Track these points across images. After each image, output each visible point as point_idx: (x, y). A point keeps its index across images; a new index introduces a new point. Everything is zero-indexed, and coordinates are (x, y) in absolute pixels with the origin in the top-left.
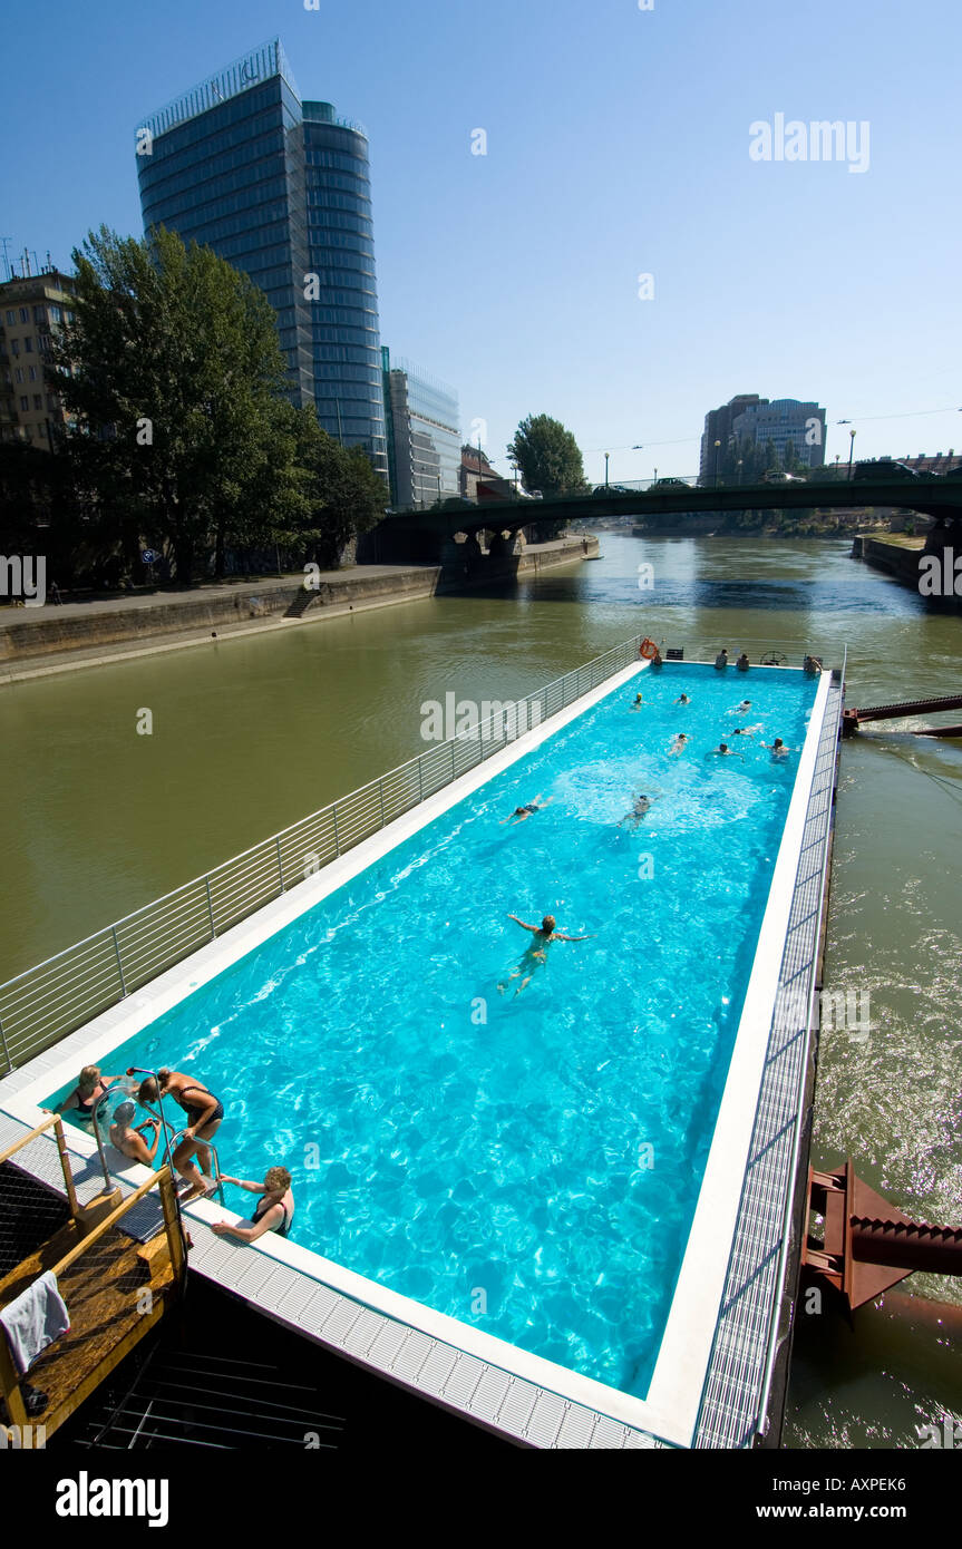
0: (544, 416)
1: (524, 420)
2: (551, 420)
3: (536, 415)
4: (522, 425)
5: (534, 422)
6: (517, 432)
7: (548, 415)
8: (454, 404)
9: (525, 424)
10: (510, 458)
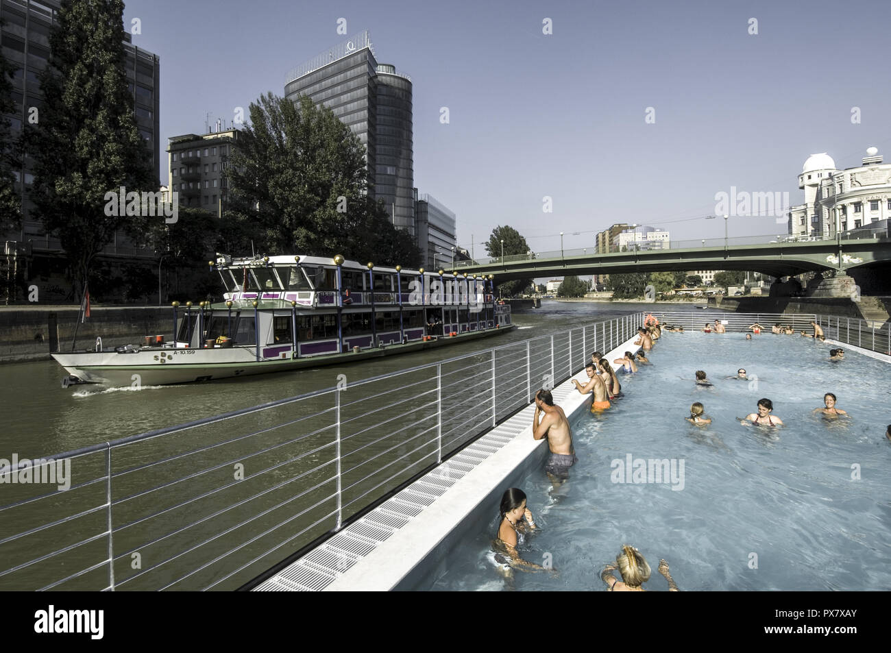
0: (507, 226)
1: (495, 228)
2: (511, 229)
3: (502, 226)
4: (494, 231)
5: (501, 230)
6: (492, 236)
7: (510, 226)
8: (453, 222)
9: (497, 231)
10: (487, 250)
